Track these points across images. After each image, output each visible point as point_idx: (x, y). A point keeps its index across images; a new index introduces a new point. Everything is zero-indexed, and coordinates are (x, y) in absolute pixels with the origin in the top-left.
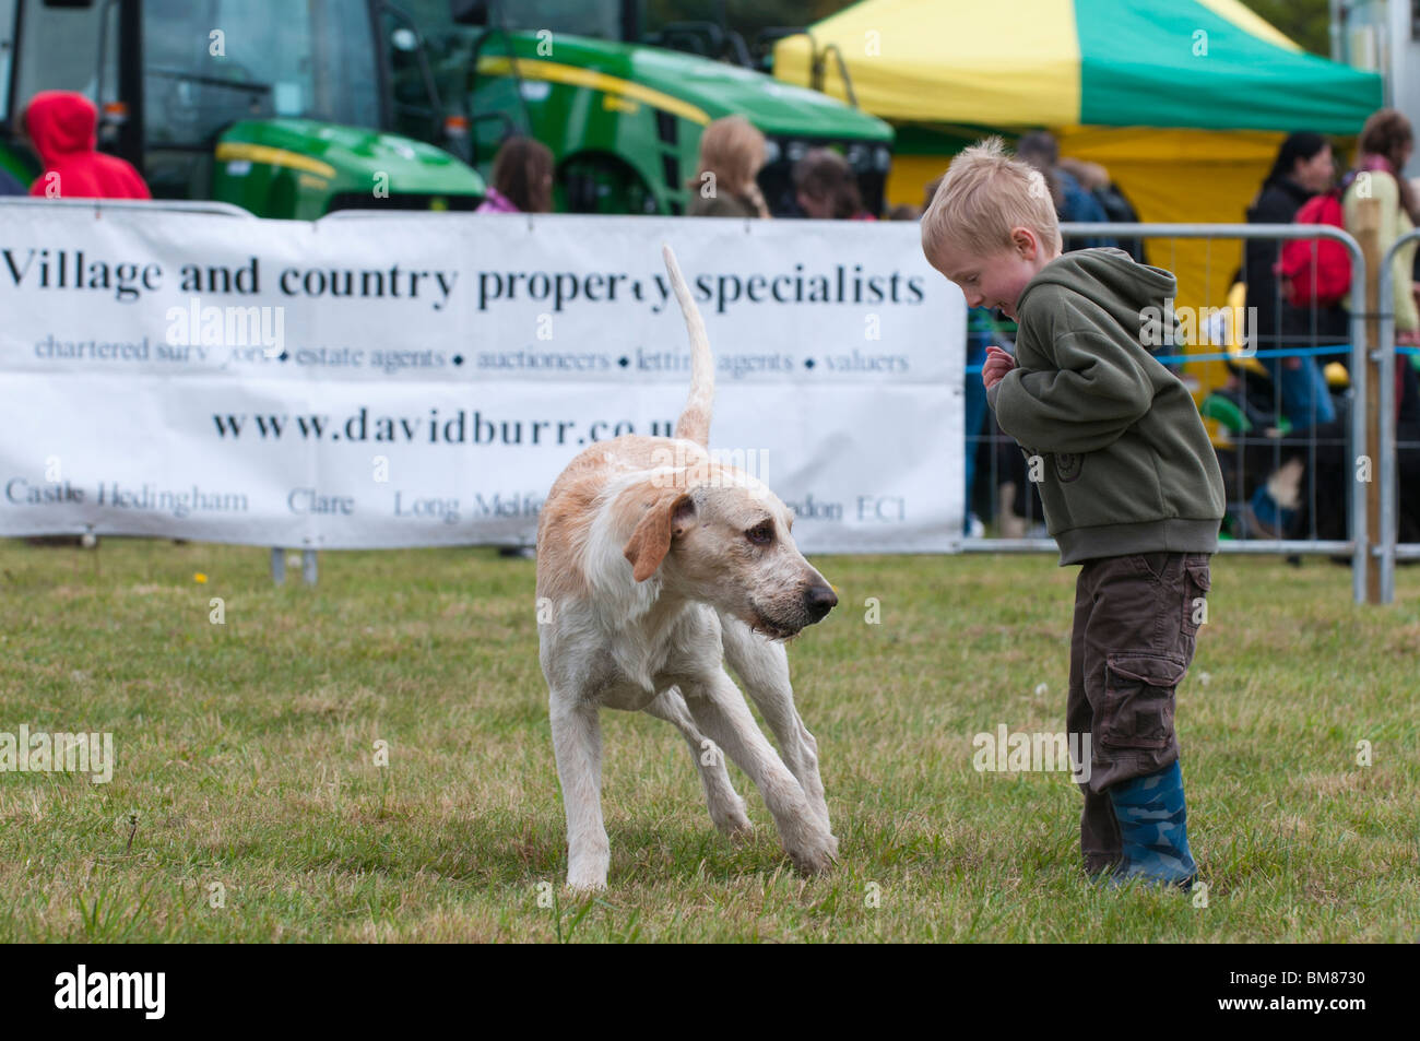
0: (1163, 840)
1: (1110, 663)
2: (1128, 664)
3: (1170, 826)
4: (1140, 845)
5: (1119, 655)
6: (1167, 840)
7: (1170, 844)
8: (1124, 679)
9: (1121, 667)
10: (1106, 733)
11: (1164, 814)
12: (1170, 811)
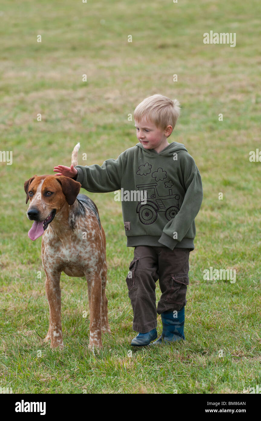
0: (176, 330)
1: (174, 278)
2: (179, 279)
3: (179, 327)
4: (168, 331)
5: (176, 275)
6: (177, 331)
7: (178, 332)
8: (177, 283)
9: (177, 279)
10: (168, 299)
11: (178, 323)
12: (180, 322)
